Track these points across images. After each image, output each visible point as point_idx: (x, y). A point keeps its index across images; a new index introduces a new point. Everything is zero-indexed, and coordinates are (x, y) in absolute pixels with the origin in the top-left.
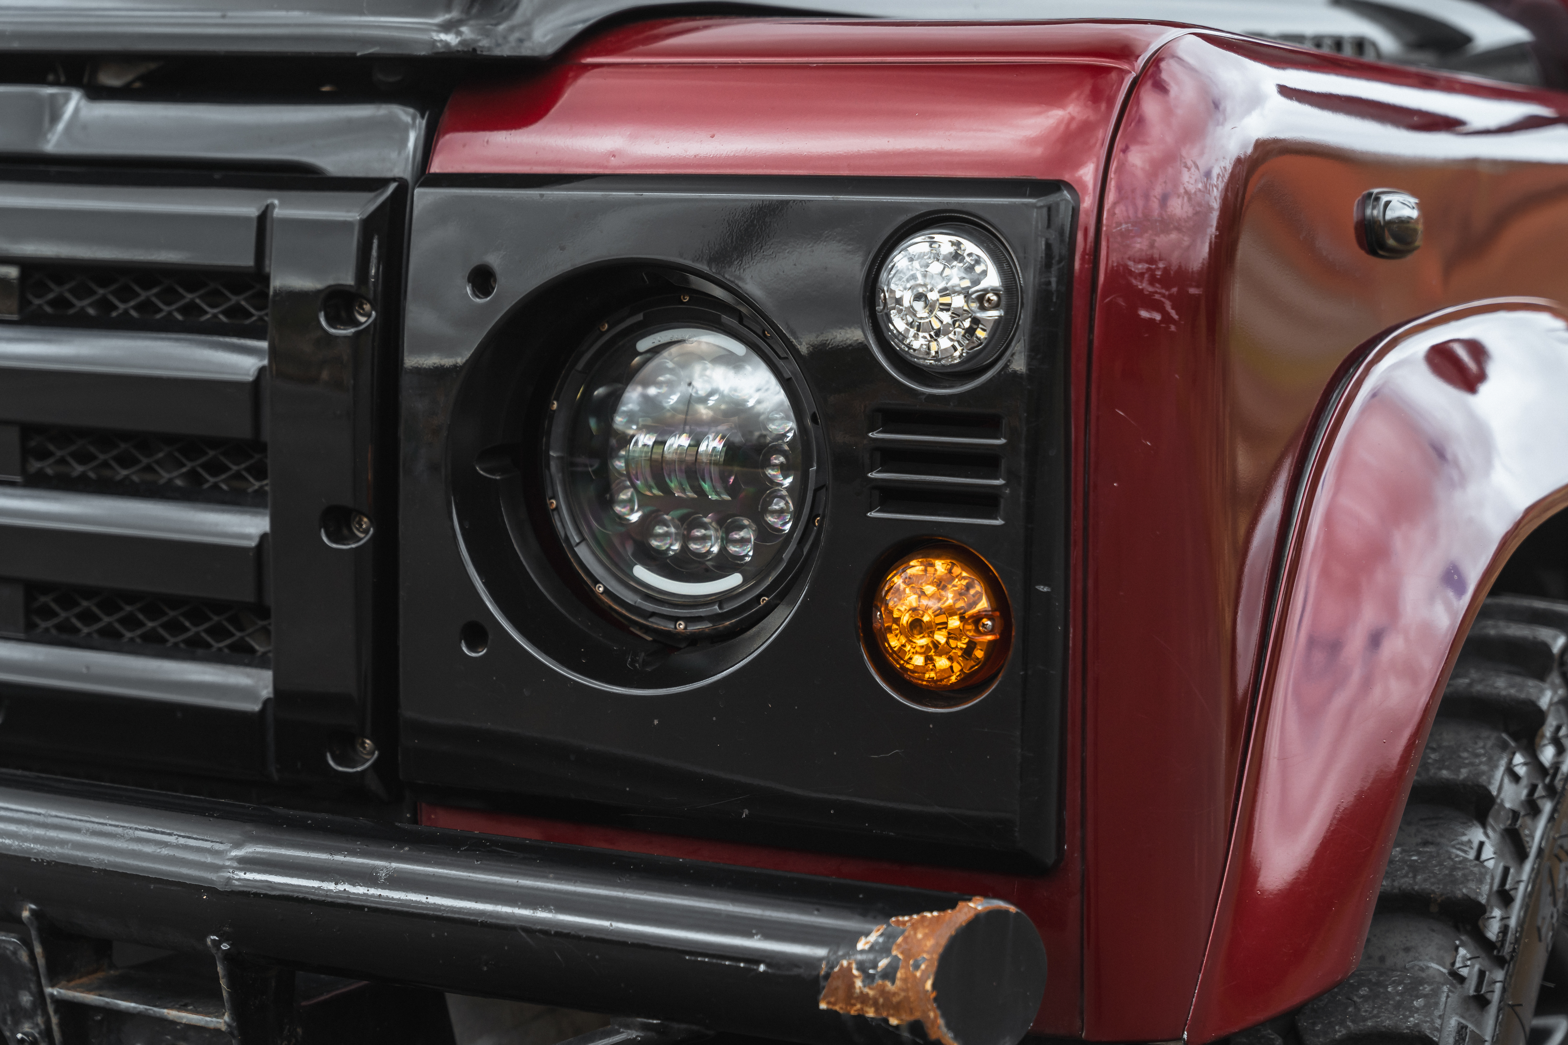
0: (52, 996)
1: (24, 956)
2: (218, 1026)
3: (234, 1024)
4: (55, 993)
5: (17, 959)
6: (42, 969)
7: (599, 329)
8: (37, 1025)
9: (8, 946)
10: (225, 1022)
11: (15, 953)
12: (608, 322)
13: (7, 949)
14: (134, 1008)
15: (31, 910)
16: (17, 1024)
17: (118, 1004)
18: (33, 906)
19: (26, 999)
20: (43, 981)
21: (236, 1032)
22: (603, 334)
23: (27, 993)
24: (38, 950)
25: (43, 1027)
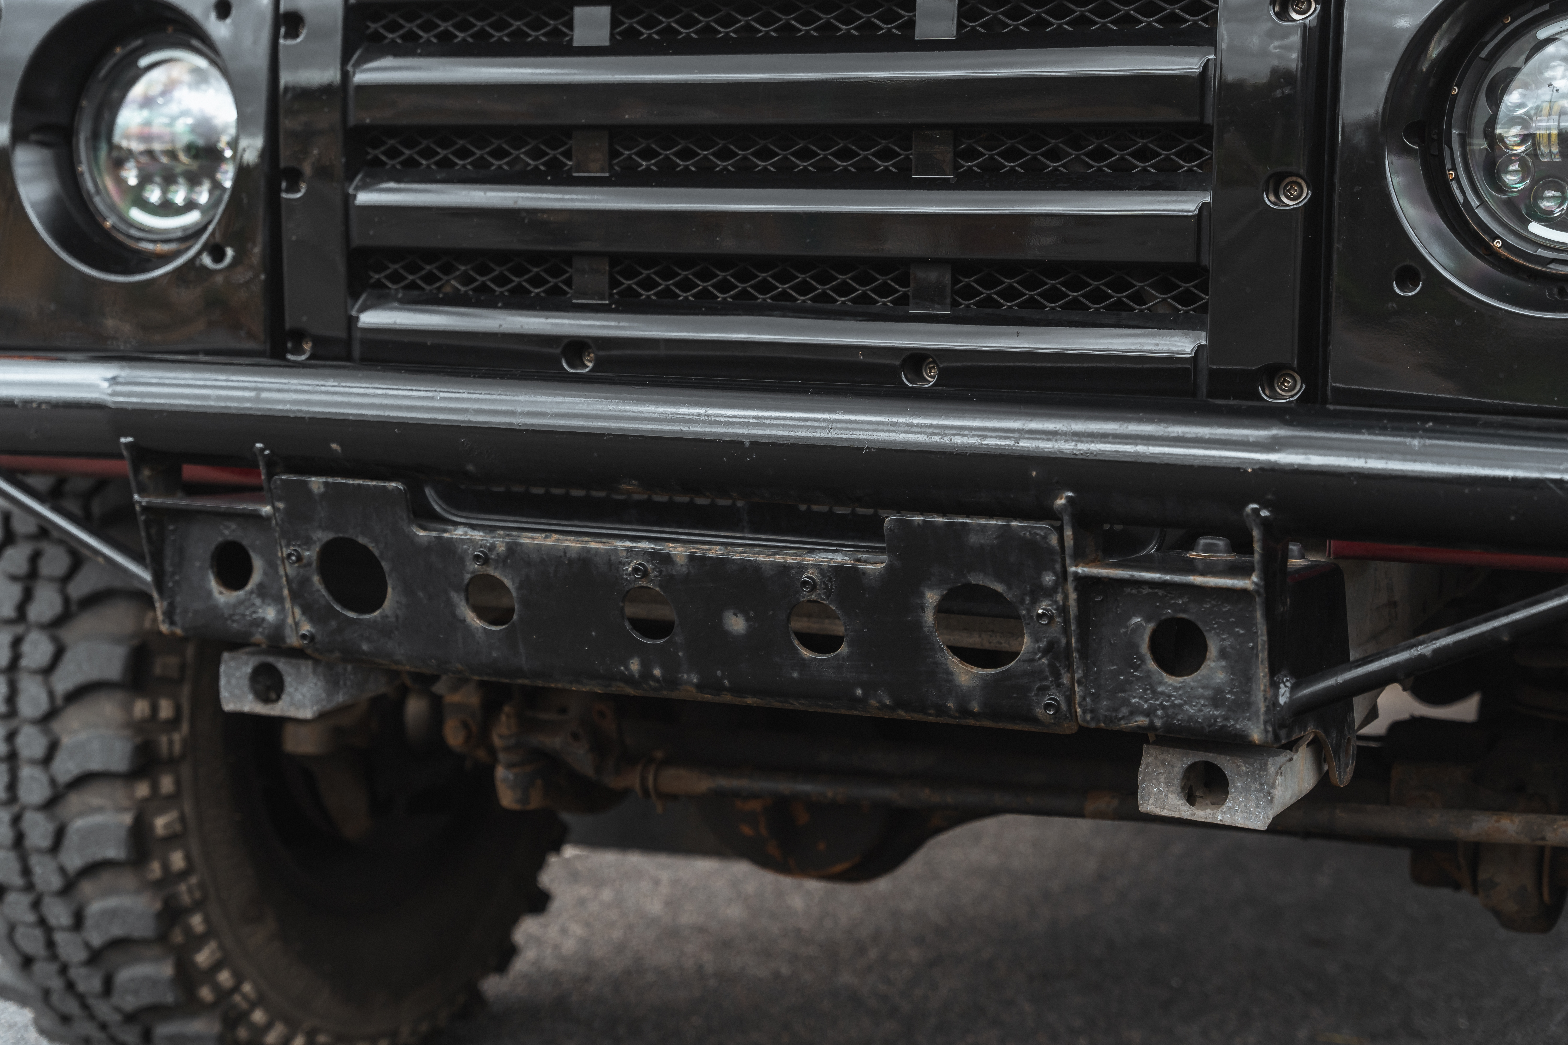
0: (1076, 573)
1: (1054, 540)
2: (1245, 586)
3: (1262, 583)
4: (1080, 571)
5: (1047, 543)
6: (1069, 550)
7: (1502, 22)
8: (1056, 602)
9: (1039, 532)
10: (1254, 582)
11: (1044, 538)
12: (1510, 16)
13: (1038, 534)
14: (1160, 578)
15: (1068, 497)
16: (1035, 602)
17: (1143, 576)
18: (1070, 494)
19: (1048, 579)
20: (1068, 561)
21: (1262, 591)
22: (1506, 26)
23: (1051, 573)
24: (1068, 533)
25: (1061, 603)
